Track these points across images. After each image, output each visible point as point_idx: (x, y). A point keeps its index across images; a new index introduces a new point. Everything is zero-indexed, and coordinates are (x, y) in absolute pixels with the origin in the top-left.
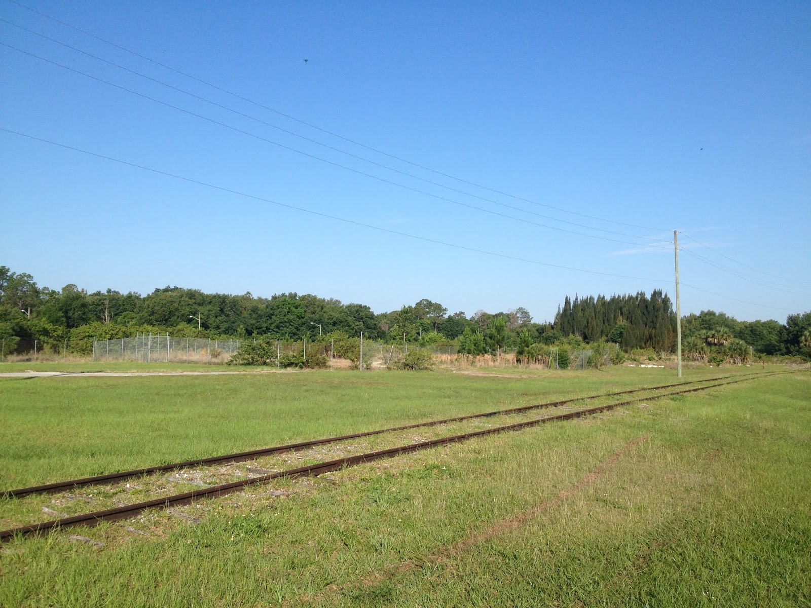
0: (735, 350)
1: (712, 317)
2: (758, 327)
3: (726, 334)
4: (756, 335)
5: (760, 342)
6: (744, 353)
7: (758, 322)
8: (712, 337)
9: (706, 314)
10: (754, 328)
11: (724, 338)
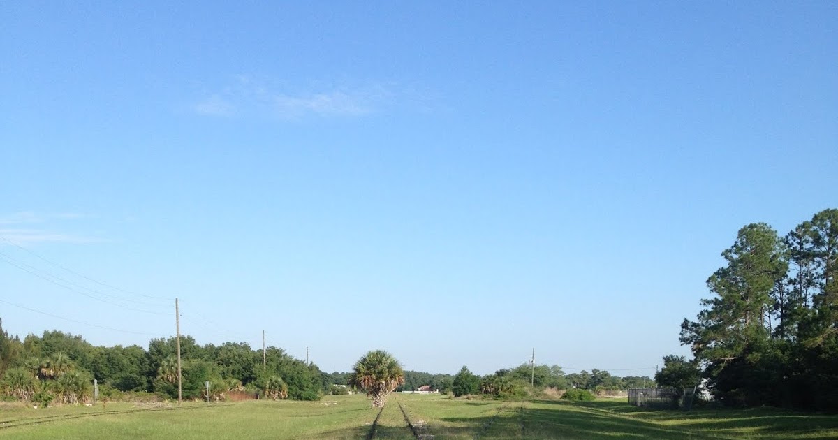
0: (69, 385)
1: (59, 339)
2: (117, 354)
3: (65, 363)
4: (113, 364)
5: (119, 375)
6: (81, 389)
7: (118, 348)
8: (47, 367)
9: (51, 336)
10: (111, 355)
11: (63, 368)
